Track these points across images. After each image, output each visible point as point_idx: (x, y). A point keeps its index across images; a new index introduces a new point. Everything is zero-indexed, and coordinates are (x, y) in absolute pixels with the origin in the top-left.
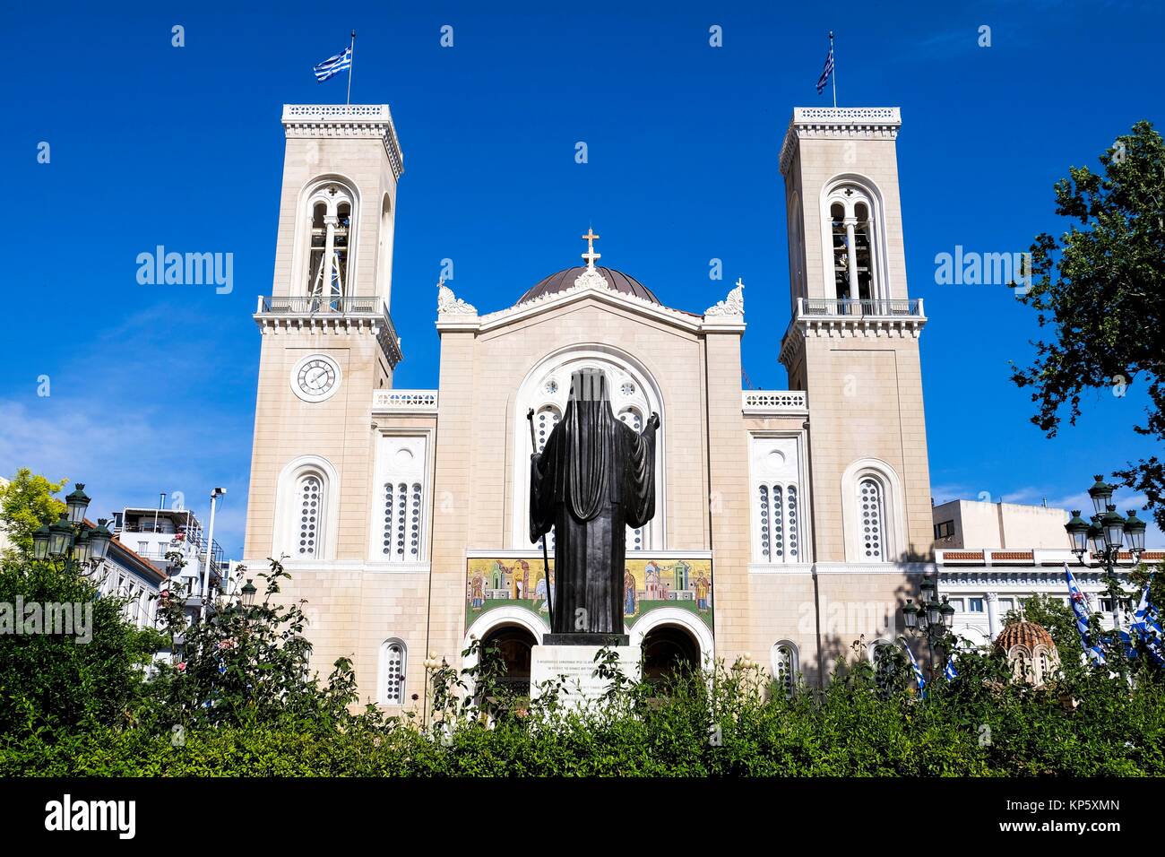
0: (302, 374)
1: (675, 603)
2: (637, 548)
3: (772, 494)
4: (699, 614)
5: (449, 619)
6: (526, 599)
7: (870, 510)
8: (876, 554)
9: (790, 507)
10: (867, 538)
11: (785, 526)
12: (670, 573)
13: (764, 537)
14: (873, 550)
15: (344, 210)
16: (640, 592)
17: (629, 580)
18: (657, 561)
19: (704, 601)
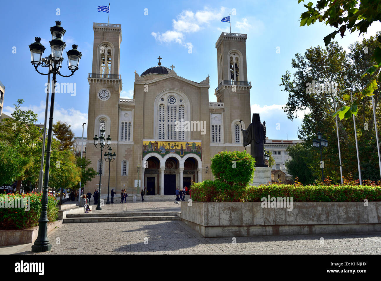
0: (100, 94)
1: (192, 152)
2: (183, 139)
3: (215, 127)
4: (198, 155)
5: (139, 155)
6: (157, 151)
7: (237, 132)
8: (239, 142)
9: (220, 130)
10: (237, 138)
11: (218, 134)
12: (191, 145)
13: (213, 137)
14: (238, 141)
15: (109, 51)
16: (184, 150)
17: (182, 147)
18: (188, 143)
19: (199, 152)
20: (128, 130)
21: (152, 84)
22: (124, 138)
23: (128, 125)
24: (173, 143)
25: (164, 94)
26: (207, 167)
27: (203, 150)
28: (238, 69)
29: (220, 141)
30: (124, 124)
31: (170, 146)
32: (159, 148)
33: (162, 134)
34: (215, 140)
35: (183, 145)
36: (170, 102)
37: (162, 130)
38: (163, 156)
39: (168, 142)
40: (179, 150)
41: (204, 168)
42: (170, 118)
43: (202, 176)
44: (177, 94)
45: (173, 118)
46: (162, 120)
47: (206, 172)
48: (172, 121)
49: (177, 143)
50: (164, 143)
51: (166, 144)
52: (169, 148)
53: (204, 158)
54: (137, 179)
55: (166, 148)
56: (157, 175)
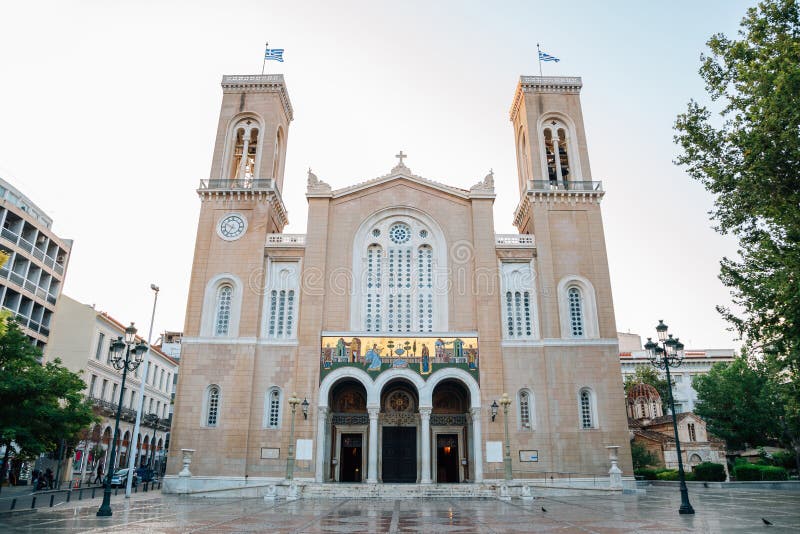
0: (224, 225)
1: (454, 365)
2: (430, 331)
3: (514, 297)
5: (310, 374)
6: (359, 363)
7: (575, 307)
8: (580, 334)
9: (526, 305)
10: (574, 324)
11: (523, 317)
12: (451, 346)
13: (510, 324)
14: (578, 331)
15: (255, 133)
16: (433, 359)
17: (425, 351)
18: (442, 339)
19: (473, 364)
20: (286, 311)
21: (349, 198)
22: (276, 330)
23: (287, 296)
24: (402, 342)
25: (380, 221)
26: (495, 403)
27: (482, 358)
28: (566, 157)
29: (529, 333)
30: (278, 296)
31: (394, 349)
33: (373, 318)
34: (515, 331)
35: (427, 346)
36: (396, 239)
37: (374, 308)
38: (374, 375)
39: (389, 339)
41: (488, 407)
42: (396, 277)
43: (483, 427)
44: (411, 220)
45: (404, 277)
46: (374, 285)
47: (493, 418)
48: (400, 285)
49: (411, 341)
51: (382, 344)
52: (390, 355)
53: (486, 379)
54: (303, 438)
55: (383, 354)
56: (366, 427)
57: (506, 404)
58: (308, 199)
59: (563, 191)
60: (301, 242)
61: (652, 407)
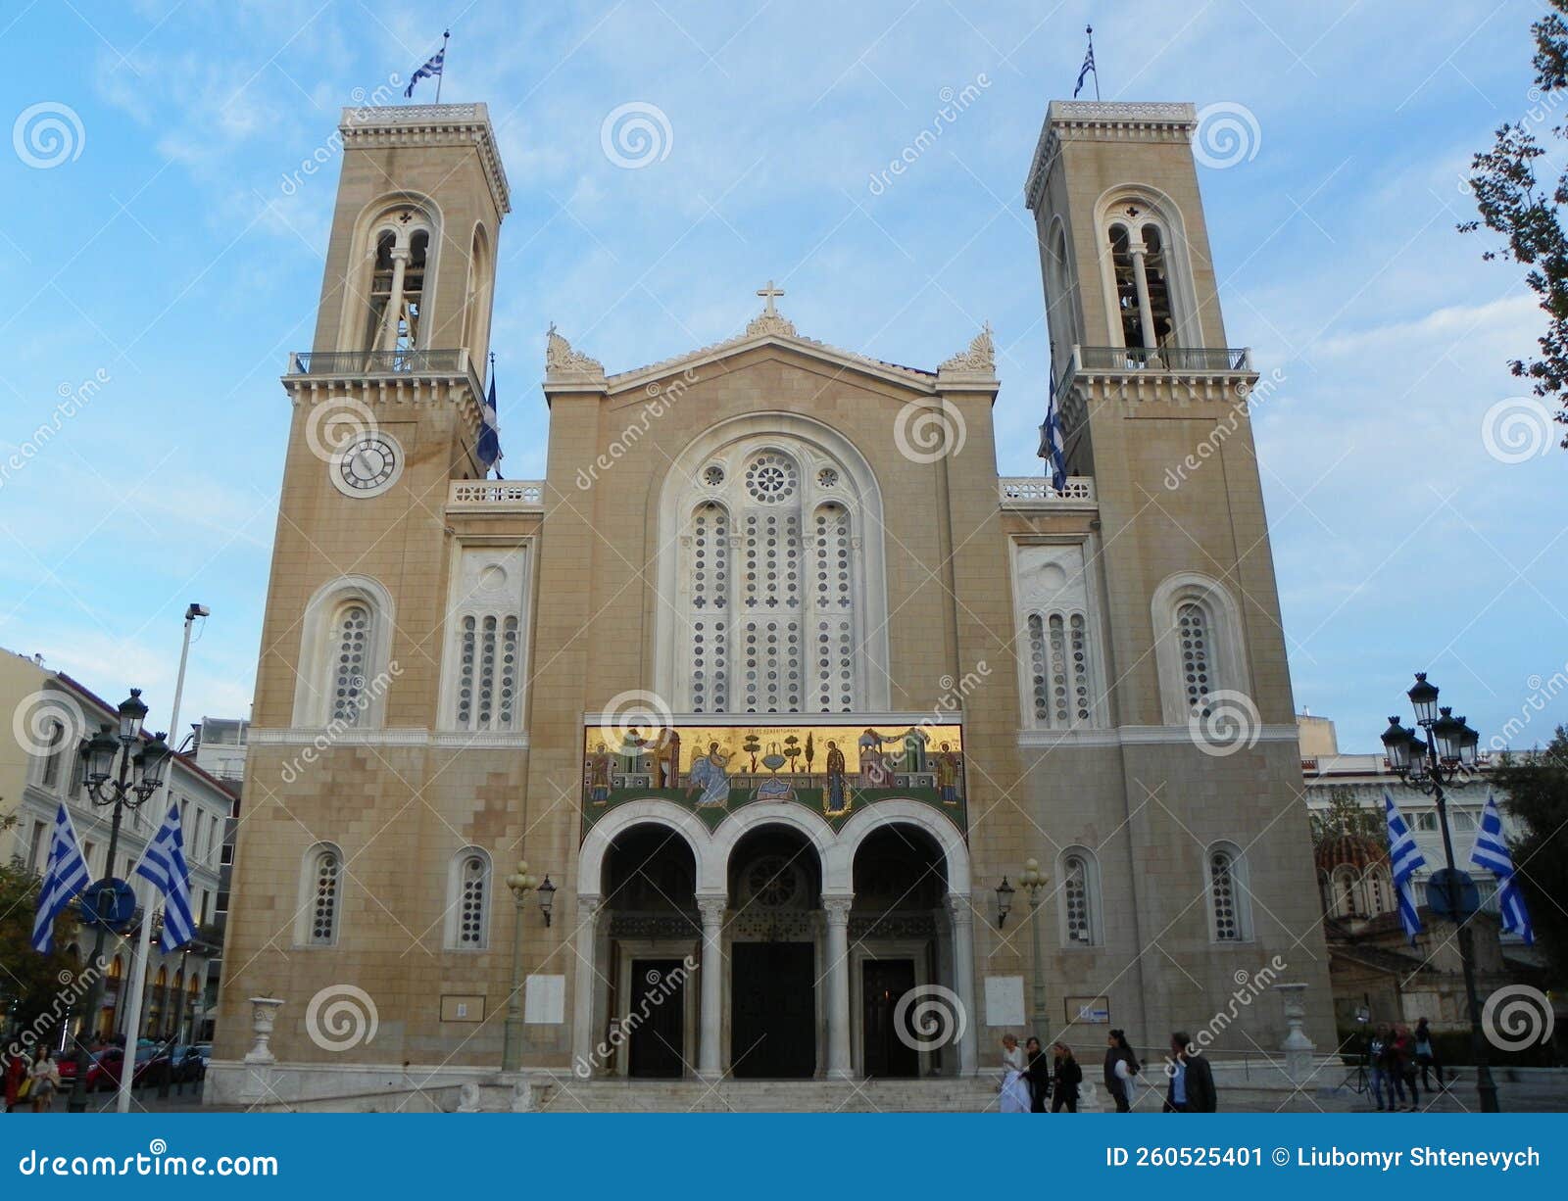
0: (348, 459)
1: (906, 793)
2: (846, 710)
3: (1047, 628)
5: (557, 821)
6: (675, 788)
7: (1194, 650)
9: (1078, 645)
10: (1192, 691)
11: (1071, 675)
13: (1040, 691)
15: (419, 241)
16: (852, 777)
17: (835, 758)
18: (876, 729)
19: (951, 789)
20: (499, 664)
22: (475, 711)
23: (500, 630)
24: (779, 738)
25: (722, 447)
26: (1005, 883)
27: (974, 774)
28: (1165, 292)
29: (1084, 714)
30: (479, 628)
31: (760, 755)
32: (685, 766)
33: (709, 681)
34: (1052, 709)
35: (841, 747)
36: (761, 491)
37: (710, 656)
38: (713, 819)
39: (744, 732)
40: (818, 777)
41: (987, 894)
42: (761, 583)
43: (976, 942)
44: (797, 444)
45: (782, 582)
46: (710, 601)
47: (1001, 919)
48: (772, 602)
49: (802, 735)
50: (719, 735)
52: (749, 770)
53: (983, 826)
54: (543, 971)
55: (733, 769)
56: (691, 944)
57: (1034, 885)
58: (549, 396)
59: (1159, 374)
60: (532, 500)
61: (1372, 890)
